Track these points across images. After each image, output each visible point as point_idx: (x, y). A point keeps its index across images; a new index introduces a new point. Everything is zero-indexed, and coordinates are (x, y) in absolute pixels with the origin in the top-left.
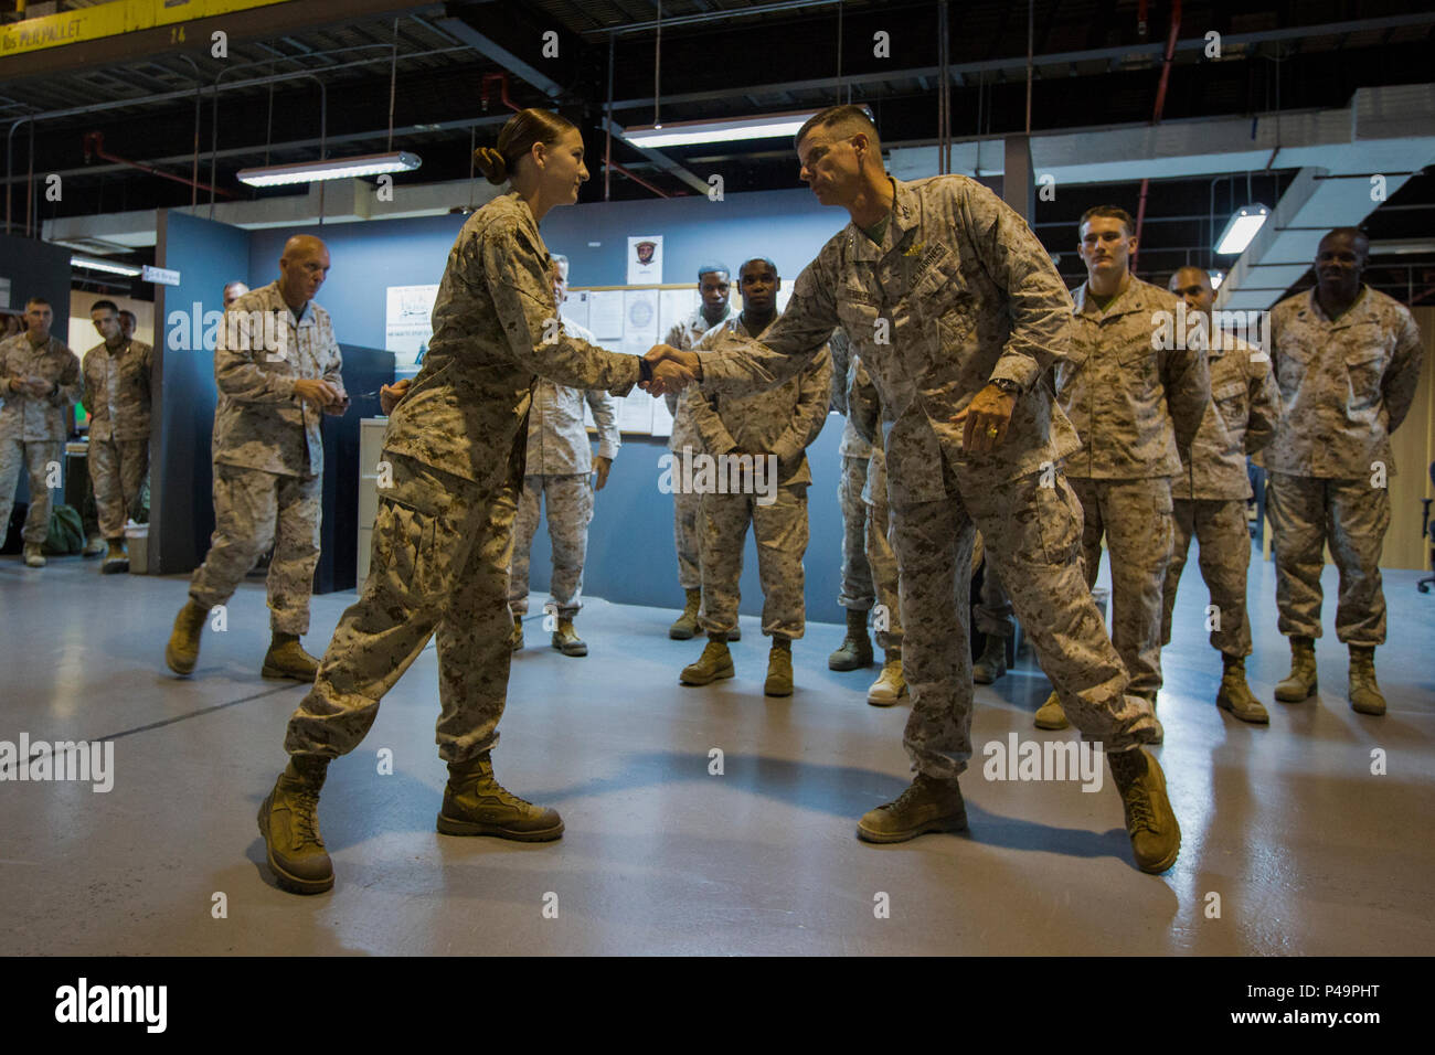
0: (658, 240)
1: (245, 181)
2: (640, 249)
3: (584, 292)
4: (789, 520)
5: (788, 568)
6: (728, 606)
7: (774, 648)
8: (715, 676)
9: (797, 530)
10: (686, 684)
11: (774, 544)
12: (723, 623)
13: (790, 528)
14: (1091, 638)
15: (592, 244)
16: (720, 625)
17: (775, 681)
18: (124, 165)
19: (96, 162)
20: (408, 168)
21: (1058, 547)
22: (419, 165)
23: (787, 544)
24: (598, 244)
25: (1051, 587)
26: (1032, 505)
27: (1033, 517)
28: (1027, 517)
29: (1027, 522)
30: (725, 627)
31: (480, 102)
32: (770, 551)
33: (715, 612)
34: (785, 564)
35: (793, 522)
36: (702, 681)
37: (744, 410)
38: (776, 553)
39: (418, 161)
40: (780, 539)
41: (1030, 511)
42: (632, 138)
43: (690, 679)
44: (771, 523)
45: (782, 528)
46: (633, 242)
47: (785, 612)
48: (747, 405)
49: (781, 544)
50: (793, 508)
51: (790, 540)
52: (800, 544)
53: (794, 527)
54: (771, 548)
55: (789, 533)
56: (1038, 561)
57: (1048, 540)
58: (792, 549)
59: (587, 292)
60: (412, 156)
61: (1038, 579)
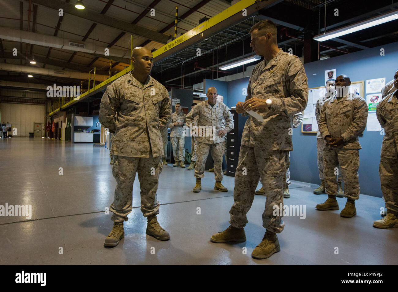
0: (334, 70)
1: (221, 69)
2: (329, 74)
3: (311, 90)
4: (349, 159)
5: (349, 175)
6: (333, 186)
7: (348, 202)
8: (329, 208)
9: (353, 163)
10: (318, 210)
11: (344, 167)
12: (332, 192)
13: (349, 162)
14: (278, 200)
15: (314, 75)
16: (331, 192)
17: (344, 212)
18: (203, 70)
19: (197, 69)
20: (258, 60)
21: (275, 172)
22: (260, 58)
23: (349, 168)
24: (316, 74)
25: (270, 183)
26: (271, 158)
27: (270, 161)
28: (269, 160)
29: (268, 162)
30: (332, 193)
31: (280, 37)
32: (343, 170)
33: (328, 188)
34: (348, 174)
35: (350, 160)
36: (324, 209)
37: (333, 124)
38: (345, 170)
39: (260, 57)
40: (346, 166)
41: (269, 159)
42: (317, 39)
43: (319, 208)
44: (342, 160)
45: (347, 162)
46: (326, 72)
47: (349, 190)
48: (334, 123)
49: (346, 168)
50: (350, 156)
51: (350, 166)
52: (354, 168)
53: (351, 162)
54: (343, 168)
55: (349, 164)
56: (268, 174)
57: (272, 169)
58: (351, 169)
59: (312, 90)
60: (258, 56)
61: (267, 179)
